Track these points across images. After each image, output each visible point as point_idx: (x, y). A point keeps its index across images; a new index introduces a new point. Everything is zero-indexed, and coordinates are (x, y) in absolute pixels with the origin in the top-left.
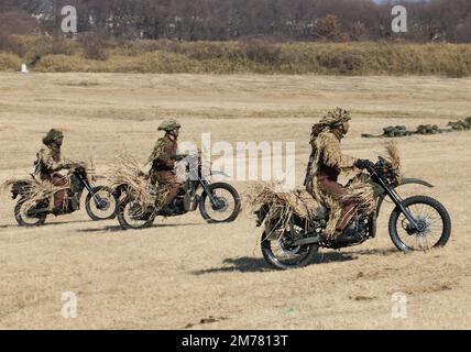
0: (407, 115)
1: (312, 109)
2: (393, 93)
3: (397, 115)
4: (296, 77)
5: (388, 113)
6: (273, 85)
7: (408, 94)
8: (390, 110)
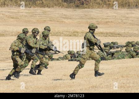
0: (119, 35)
1: (57, 30)
2: (110, 20)
3: (113, 34)
4: (47, 9)
5: (107, 33)
6: (31, 14)
7: (120, 21)
8: (108, 31)
